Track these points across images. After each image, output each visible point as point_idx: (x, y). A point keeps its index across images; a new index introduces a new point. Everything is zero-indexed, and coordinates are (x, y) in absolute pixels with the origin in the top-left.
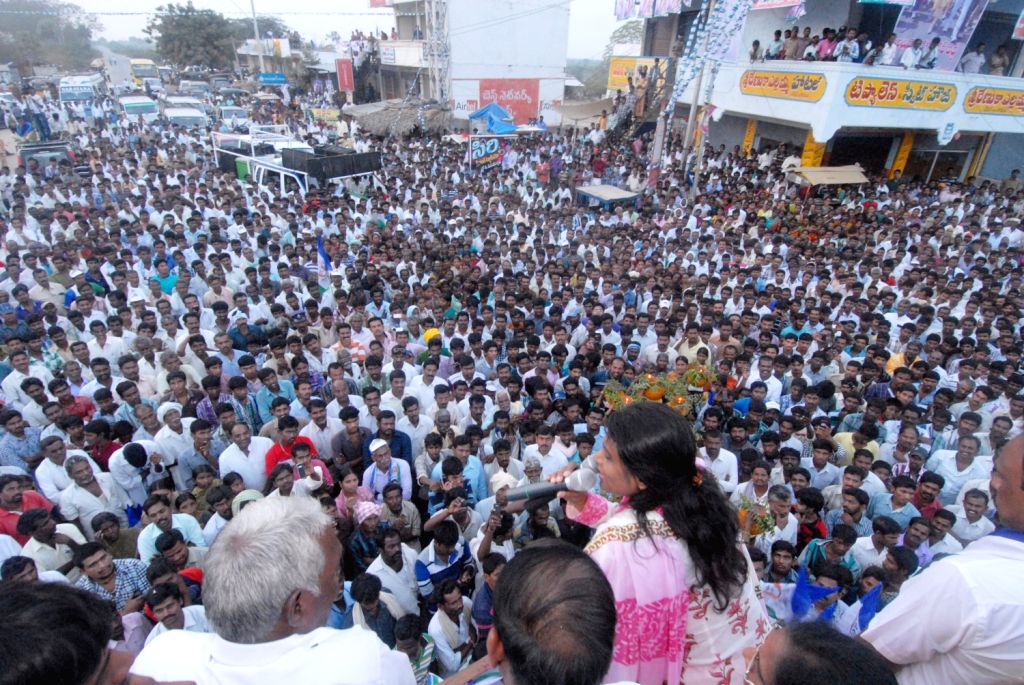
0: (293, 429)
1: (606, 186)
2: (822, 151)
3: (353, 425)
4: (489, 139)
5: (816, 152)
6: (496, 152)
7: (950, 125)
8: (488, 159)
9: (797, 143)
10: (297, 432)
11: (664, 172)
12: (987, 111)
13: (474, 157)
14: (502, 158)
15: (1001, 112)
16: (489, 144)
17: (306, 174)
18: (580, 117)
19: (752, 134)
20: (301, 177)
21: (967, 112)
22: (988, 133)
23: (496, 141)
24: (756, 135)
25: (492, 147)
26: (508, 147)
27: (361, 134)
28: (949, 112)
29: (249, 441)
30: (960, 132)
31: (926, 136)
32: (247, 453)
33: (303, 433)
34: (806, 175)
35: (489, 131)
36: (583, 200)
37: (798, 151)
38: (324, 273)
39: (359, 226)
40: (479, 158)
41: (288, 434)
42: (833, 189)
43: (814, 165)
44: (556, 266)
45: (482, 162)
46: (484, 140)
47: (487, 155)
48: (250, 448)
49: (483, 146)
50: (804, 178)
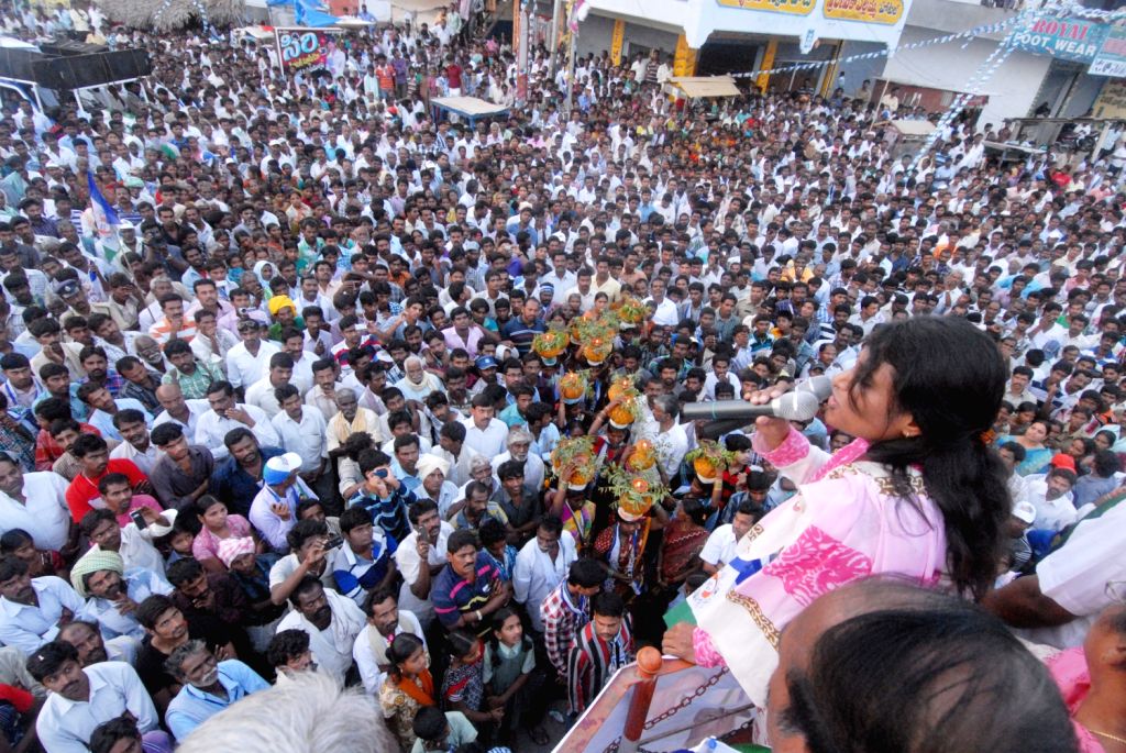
0: (100, 452)
1: (468, 98)
2: (694, 59)
3: (178, 448)
4: (302, 32)
5: (688, 60)
6: (316, 51)
7: (811, 32)
8: (307, 61)
9: (668, 50)
10: (106, 455)
11: (532, 81)
12: (843, 17)
13: (286, 58)
14: (324, 59)
15: (855, 18)
16: (304, 39)
17: (34, 84)
18: (419, 9)
19: (620, 37)
20: (27, 89)
21: (825, 17)
22: (842, 41)
23: (313, 35)
24: (624, 40)
25: (309, 44)
26: (331, 45)
27: (109, 26)
28: (810, 17)
29: (20, 482)
30: (821, 40)
31: (789, 45)
32: (22, 500)
33: (114, 455)
34: (684, 87)
35: (299, 23)
36: (441, 116)
37: (670, 60)
38: (108, 228)
39: (136, 154)
40: (293, 60)
41: (92, 460)
42: (707, 102)
43: (686, 75)
44: (426, 199)
45: (297, 64)
46: (297, 34)
47: (303, 55)
48: (25, 492)
49: (295, 42)
50: (680, 89)
